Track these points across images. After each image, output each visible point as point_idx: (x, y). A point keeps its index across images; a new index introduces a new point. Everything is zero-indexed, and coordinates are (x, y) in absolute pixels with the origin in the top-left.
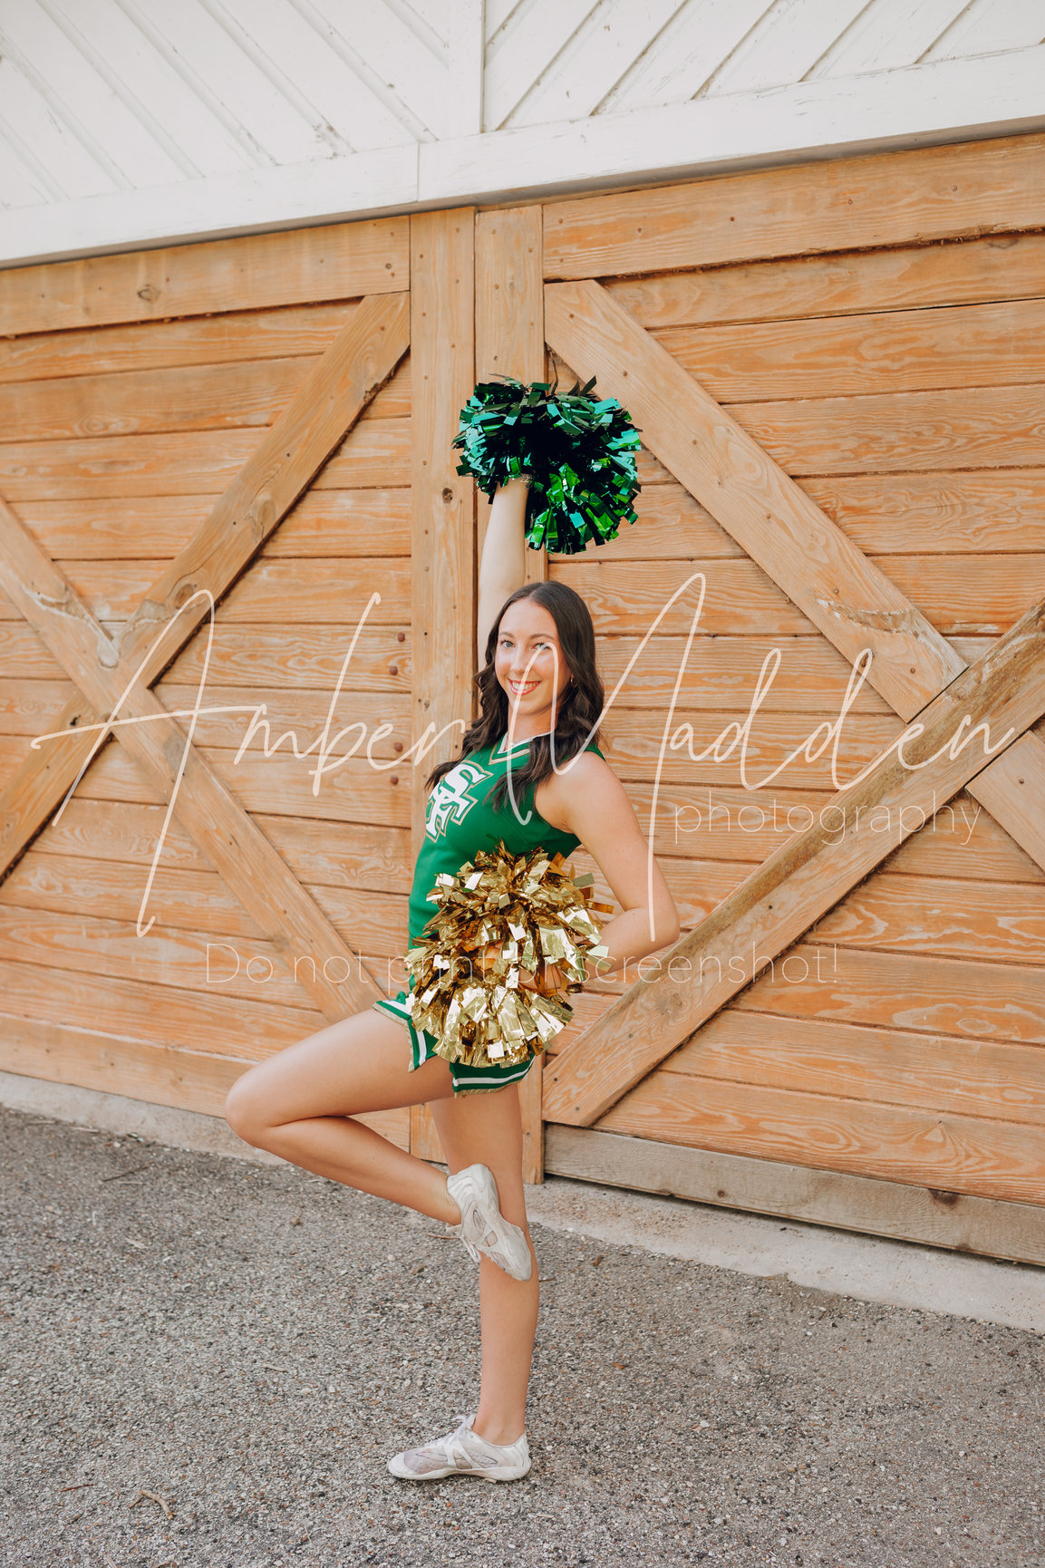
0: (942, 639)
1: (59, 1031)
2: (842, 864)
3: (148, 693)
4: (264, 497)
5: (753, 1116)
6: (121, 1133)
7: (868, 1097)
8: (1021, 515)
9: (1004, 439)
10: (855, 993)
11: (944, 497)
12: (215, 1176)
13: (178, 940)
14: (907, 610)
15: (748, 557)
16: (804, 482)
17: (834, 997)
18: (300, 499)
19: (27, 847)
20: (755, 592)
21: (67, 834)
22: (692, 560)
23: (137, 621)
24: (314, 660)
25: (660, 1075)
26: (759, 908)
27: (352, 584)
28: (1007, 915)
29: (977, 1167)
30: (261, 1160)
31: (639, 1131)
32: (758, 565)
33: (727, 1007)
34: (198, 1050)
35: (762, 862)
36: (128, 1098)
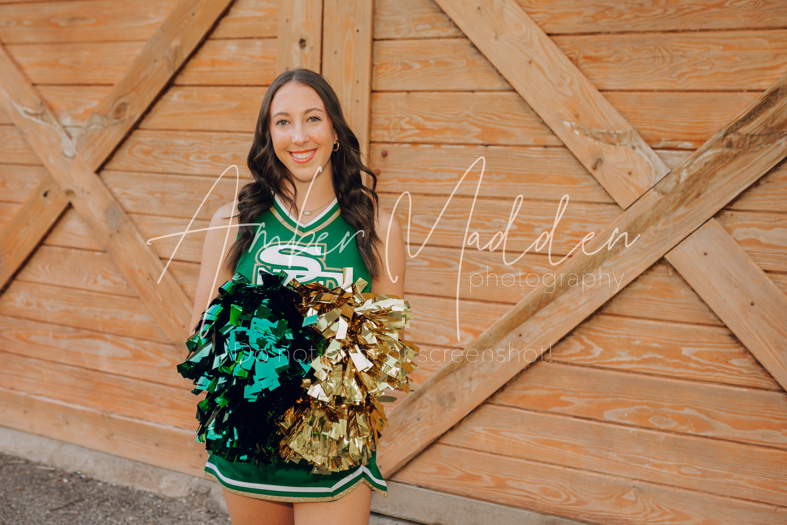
0: (652, 152)
1: (32, 400)
2: (573, 307)
3: (95, 176)
4: (176, 43)
5: (502, 477)
6: (70, 471)
7: (584, 467)
8: (713, 65)
9: (703, 10)
10: (577, 396)
11: (657, 51)
12: (130, 506)
13: (113, 342)
14: (628, 130)
15: (514, 90)
16: (556, 38)
17: (562, 398)
18: (200, 45)
19: (14, 277)
20: (518, 115)
21: (40, 267)
22: (473, 91)
23: (89, 126)
24: (208, 156)
25: (438, 447)
26: (513, 336)
27: (234, 104)
28: (689, 346)
29: (659, 519)
30: (164, 493)
31: (422, 483)
32: (520, 96)
33: (486, 402)
34: (124, 416)
35: (515, 304)
36: (78, 446)
